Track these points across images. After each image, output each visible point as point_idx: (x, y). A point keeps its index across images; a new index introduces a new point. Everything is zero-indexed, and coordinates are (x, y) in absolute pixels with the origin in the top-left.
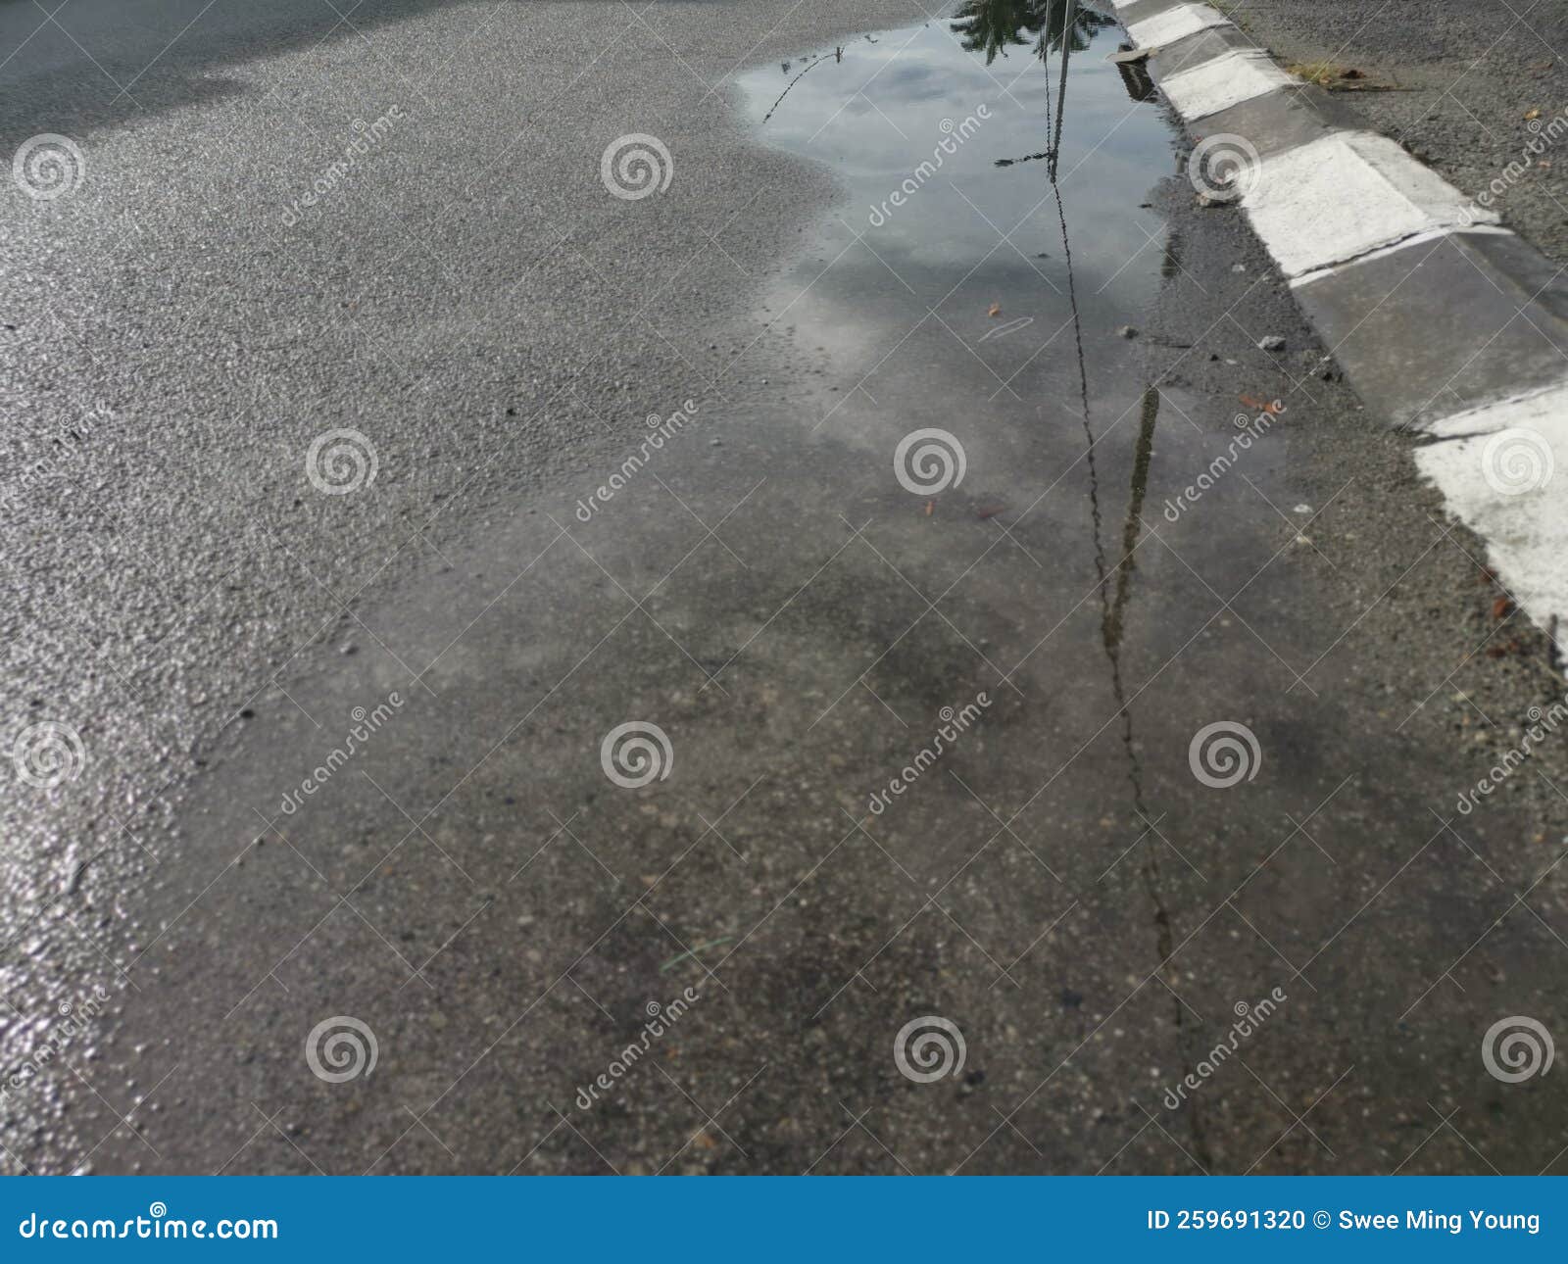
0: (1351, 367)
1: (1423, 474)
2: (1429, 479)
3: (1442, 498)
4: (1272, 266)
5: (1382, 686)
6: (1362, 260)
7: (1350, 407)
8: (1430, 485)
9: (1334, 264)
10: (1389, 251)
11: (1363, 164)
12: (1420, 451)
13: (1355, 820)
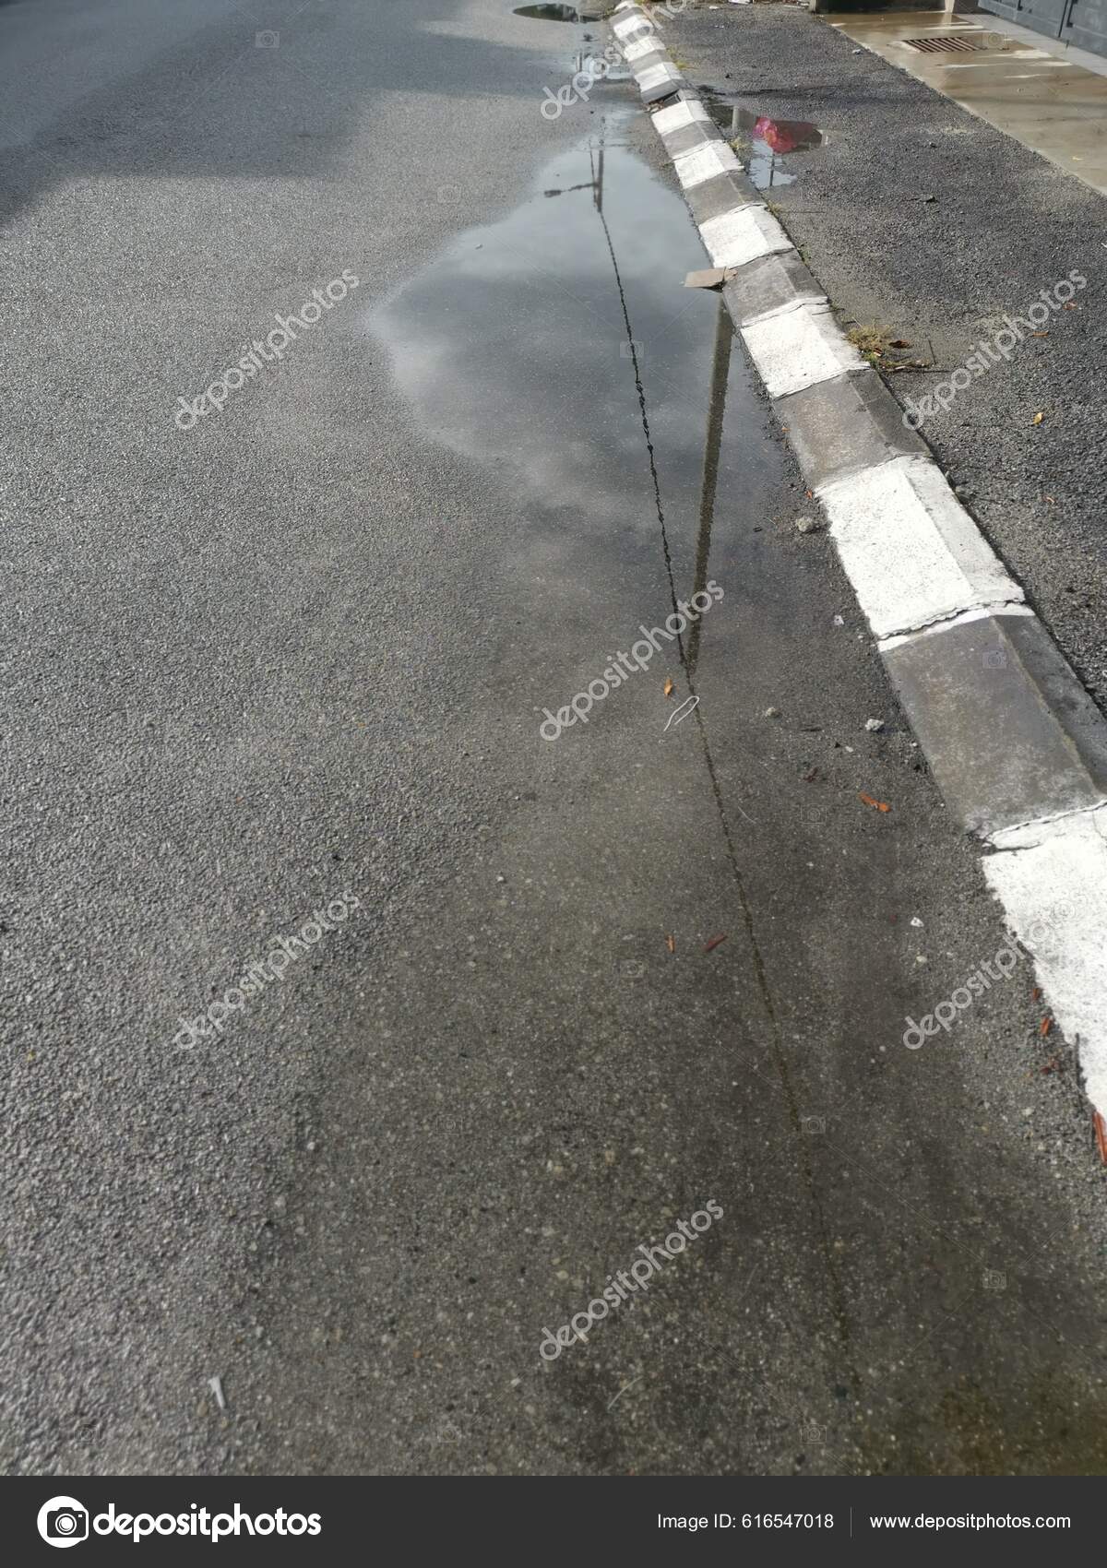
0: (933, 758)
1: (989, 885)
2: (993, 890)
3: (1003, 911)
4: (862, 622)
5: (982, 1103)
6: (929, 631)
7: (935, 804)
8: (995, 898)
9: (909, 632)
10: (947, 626)
11: (920, 507)
12: (986, 859)
13: (976, 1224)
